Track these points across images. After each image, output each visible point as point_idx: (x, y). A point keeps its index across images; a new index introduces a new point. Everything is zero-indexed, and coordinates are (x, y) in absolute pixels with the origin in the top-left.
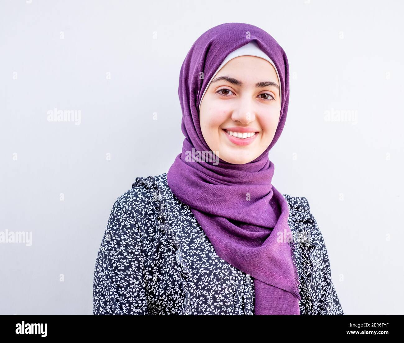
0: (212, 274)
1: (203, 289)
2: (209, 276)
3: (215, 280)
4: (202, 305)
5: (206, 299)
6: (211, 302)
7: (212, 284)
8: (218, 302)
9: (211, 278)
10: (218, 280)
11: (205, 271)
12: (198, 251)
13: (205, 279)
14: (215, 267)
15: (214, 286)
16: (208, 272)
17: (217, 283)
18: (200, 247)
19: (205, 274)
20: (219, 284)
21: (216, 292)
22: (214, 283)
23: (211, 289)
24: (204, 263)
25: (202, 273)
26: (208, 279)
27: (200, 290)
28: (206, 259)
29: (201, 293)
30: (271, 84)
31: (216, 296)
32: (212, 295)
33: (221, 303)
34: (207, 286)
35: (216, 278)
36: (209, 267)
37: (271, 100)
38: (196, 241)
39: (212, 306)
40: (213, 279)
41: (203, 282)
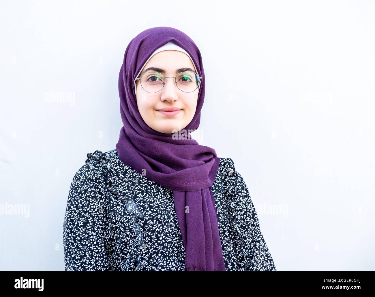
0: (155, 218)
1: (148, 230)
2: (153, 220)
3: (157, 223)
4: (148, 243)
5: (151, 239)
6: (155, 240)
7: (155, 226)
8: (161, 240)
9: (154, 222)
10: (160, 223)
11: (149, 217)
12: (142, 203)
13: (150, 223)
14: (156, 214)
15: (157, 228)
16: (151, 217)
17: (159, 225)
18: (143, 200)
19: (149, 219)
20: (161, 226)
21: (159, 233)
22: (156, 225)
23: (155, 230)
24: (148, 211)
25: (147, 219)
26: (152, 223)
27: (146, 231)
28: (149, 208)
29: (147, 234)
30: (188, 69)
31: (159, 235)
32: (156, 235)
33: (163, 241)
34: (151, 228)
35: (158, 221)
36: (151, 214)
37: (189, 82)
38: (139, 196)
39: (156, 244)
40: (156, 222)
41: (148, 225)
